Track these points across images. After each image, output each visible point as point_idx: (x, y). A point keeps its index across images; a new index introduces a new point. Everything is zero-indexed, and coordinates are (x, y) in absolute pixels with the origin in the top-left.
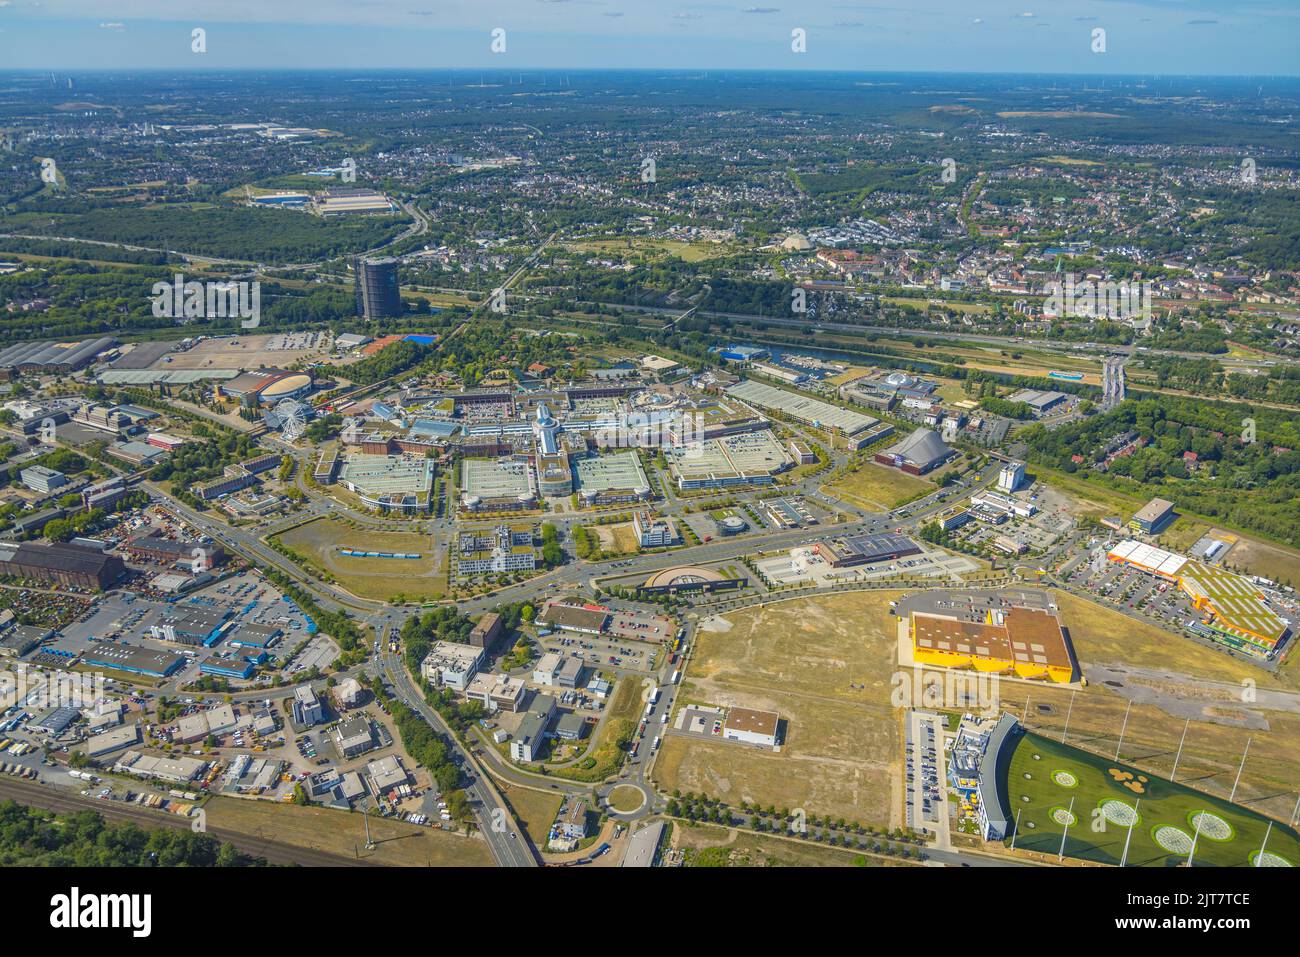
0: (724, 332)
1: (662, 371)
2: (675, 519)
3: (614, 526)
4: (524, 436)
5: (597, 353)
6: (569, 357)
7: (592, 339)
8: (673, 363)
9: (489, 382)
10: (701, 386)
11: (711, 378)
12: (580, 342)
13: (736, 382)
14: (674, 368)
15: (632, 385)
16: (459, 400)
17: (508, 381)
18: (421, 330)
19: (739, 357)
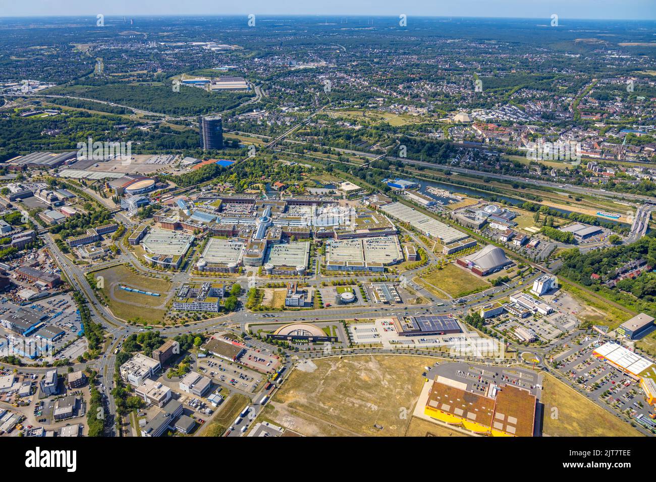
0: (397, 170)
1: (349, 192)
2: (315, 289)
3: (276, 290)
4: (249, 226)
5: (317, 178)
6: (300, 179)
7: (317, 169)
8: (357, 187)
9: (249, 191)
10: (368, 203)
11: (375, 199)
12: (310, 170)
13: (389, 203)
14: (356, 191)
15: (327, 199)
16: (225, 201)
17: (259, 191)
18: (228, 157)
19: (399, 186)
